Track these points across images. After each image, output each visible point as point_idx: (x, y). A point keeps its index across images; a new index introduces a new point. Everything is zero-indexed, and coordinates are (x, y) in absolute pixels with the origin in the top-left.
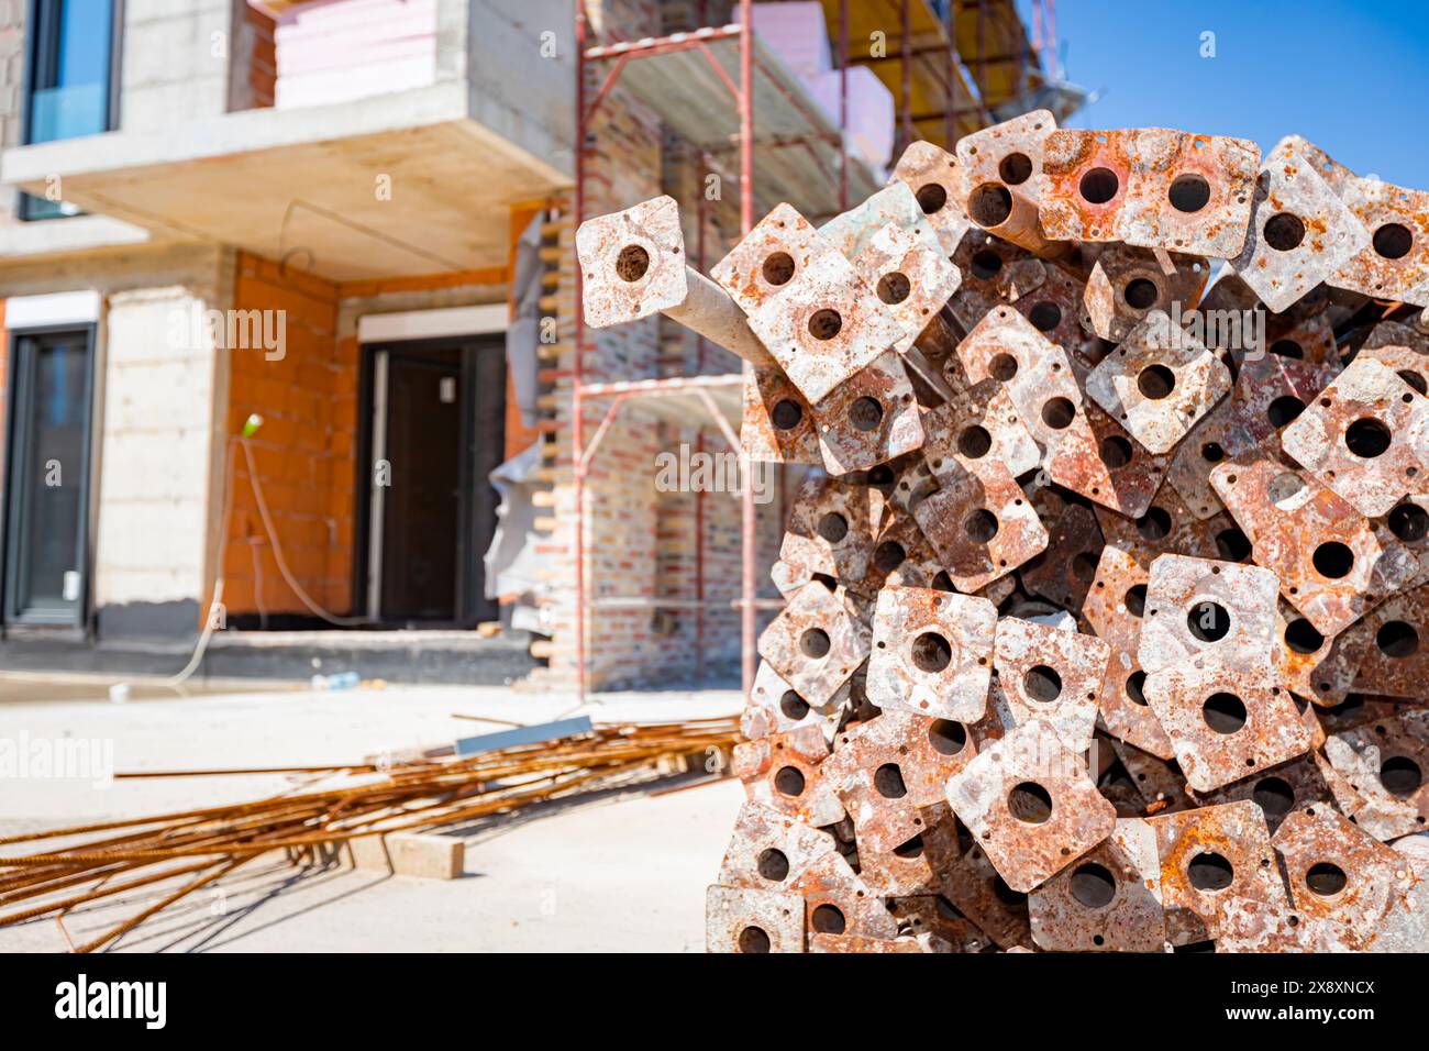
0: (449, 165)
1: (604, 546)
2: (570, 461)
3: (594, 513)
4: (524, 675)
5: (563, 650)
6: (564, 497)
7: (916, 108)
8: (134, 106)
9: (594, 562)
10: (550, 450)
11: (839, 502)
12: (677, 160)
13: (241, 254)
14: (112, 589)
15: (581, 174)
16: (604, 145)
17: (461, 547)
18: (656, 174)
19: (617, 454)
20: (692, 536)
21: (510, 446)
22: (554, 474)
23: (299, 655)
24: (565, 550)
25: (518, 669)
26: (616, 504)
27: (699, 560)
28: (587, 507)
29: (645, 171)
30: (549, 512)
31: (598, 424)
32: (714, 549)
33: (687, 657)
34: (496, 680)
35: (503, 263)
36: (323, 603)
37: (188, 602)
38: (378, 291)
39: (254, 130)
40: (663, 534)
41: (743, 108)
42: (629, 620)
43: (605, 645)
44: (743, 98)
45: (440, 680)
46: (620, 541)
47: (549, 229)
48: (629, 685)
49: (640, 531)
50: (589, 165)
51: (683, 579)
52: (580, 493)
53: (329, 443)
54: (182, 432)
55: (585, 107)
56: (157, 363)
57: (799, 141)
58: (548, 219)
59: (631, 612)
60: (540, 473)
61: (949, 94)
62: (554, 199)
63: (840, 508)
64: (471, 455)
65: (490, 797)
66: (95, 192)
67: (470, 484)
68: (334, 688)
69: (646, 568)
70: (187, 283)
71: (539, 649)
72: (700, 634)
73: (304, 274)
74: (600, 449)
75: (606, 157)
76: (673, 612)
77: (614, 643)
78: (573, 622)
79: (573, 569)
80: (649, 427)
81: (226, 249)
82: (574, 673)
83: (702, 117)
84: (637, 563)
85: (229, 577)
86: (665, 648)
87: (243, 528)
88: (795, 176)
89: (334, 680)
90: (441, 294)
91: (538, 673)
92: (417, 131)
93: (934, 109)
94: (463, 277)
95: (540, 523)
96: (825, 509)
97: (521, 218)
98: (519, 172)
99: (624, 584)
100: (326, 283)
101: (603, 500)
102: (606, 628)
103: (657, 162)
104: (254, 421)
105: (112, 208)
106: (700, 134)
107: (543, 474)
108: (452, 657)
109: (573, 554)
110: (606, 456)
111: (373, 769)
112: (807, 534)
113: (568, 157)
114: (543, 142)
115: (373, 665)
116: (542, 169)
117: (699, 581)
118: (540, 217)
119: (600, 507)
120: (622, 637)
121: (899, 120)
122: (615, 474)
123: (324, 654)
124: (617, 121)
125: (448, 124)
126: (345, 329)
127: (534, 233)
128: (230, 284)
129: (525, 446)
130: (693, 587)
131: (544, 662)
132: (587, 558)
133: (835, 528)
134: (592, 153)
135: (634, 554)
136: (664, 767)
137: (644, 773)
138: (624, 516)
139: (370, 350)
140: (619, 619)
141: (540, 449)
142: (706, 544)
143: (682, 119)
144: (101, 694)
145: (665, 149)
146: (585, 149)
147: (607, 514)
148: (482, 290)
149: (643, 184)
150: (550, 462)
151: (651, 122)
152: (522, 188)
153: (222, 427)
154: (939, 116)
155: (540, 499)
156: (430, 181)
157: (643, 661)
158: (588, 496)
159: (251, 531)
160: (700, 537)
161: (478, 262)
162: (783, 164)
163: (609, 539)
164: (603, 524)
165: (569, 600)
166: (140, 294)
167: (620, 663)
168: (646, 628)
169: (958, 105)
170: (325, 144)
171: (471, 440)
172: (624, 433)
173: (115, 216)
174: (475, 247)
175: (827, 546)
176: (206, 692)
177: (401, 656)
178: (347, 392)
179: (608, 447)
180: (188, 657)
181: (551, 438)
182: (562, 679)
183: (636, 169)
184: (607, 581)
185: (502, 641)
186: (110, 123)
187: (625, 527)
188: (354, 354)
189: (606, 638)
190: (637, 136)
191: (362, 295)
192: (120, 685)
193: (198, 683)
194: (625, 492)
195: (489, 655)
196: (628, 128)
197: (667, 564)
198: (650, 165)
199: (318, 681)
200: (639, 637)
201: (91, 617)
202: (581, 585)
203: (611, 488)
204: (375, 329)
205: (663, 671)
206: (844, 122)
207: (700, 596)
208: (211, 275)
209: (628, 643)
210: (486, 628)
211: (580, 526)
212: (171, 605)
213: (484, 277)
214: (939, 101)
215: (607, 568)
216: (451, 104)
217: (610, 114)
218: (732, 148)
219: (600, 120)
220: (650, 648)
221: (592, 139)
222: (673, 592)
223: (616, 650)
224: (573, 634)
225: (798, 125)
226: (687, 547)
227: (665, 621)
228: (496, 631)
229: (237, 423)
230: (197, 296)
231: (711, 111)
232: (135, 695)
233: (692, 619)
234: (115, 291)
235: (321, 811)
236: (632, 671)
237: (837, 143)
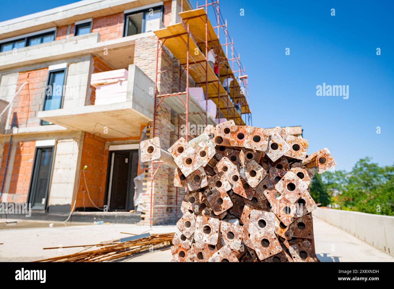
0: (128, 117)
1: (157, 194)
2: (150, 176)
3: (155, 187)
4: (139, 222)
5: (147, 216)
6: (149, 184)
7: (221, 107)
8: (66, 103)
9: (154, 197)
10: (146, 174)
11: (193, 195)
12: (174, 116)
13: (86, 133)
14: (52, 202)
15: (155, 119)
16: (159, 113)
17: (127, 193)
18: (170, 119)
19: (160, 175)
20: (175, 191)
21: (138, 173)
22: (147, 179)
23: (91, 217)
24: (149, 195)
25: (138, 220)
26: (160, 185)
27: (177, 197)
28: (153, 186)
29: (168, 118)
30: (146, 187)
31: (157, 168)
32: (180, 194)
33: (174, 217)
34: (133, 223)
35: (139, 135)
36: (98, 205)
37: (68, 205)
38: (113, 140)
39: (90, 109)
40: (169, 191)
41: (187, 107)
42: (162, 209)
43: (156, 215)
44: (187, 105)
45: (121, 222)
46: (160, 193)
47: (148, 129)
48: (161, 224)
49: (164, 191)
50: (156, 117)
51: (173, 201)
52: (152, 183)
53: (101, 171)
54: (70, 169)
55: (156, 106)
56: (66, 154)
57: (198, 113)
58: (148, 127)
59: (162, 208)
60: (144, 178)
61: (228, 104)
62: (149, 124)
63: (193, 196)
64: (130, 174)
65: (126, 252)
66: (57, 120)
67: (130, 180)
68: (98, 224)
69: (165, 198)
70: (74, 138)
71: (142, 216)
72: (176, 212)
73: (98, 137)
74: (157, 174)
75: (160, 116)
76: (171, 208)
77: (158, 214)
78: (149, 210)
79: (150, 199)
80: (167, 169)
81: (83, 132)
82: (149, 221)
83: (179, 109)
84: (164, 197)
85: (77, 199)
86: (169, 215)
87: (82, 189)
88: (198, 120)
89: (98, 222)
90: (126, 141)
91: (142, 221)
92: (122, 110)
93: (225, 107)
94: (131, 138)
95: (144, 189)
96: (191, 196)
97: (143, 127)
98: (142, 118)
99: (161, 202)
100: (103, 139)
101: (157, 184)
102: (157, 212)
103: (170, 117)
104: (86, 167)
105: (60, 123)
106: (179, 112)
107: (145, 179)
108: (124, 217)
109: (150, 196)
110: (158, 175)
111: (102, 245)
112: (187, 201)
113: (152, 116)
114: (147, 113)
115: (107, 219)
116: (147, 118)
117: (177, 201)
118: (146, 127)
119: (156, 186)
120: (160, 213)
121: (217, 109)
122: (159, 179)
123: (97, 216)
124: (162, 109)
125: (129, 109)
126: (106, 148)
127: (145, 130)
128: (83, 139)
129: (142, 173)
130: (175, 202)
131: (143, 219)
132: (153, 196)
133: (192, 200)
134: (157, 115)
135: (163, 195)
136: (165, 244)
137: (161, 245)
138: (161, 187)
139: (111, 152)
140: (159, 209)
141: (144, 174)
142: (178, 193)
143: (175, 109)
144: (47, 226)
145: (172, 114)
146: (156, 114)
147: (158, 187)
148: (134, 141)
149: (167, 121)
150: (146, 176)
151: (169, 109)
152: (143, 121)
153: (78, 168)
154: (226, 108)
155: (144, 184)
156: (125, 120)
157: (164, 218)
158: (154, 183)
159: (83, 190)
160: (177, 192)
161: (134, 135)
162: (195, 117)
163: (158, 192)
164: (157, 189)
165: (149, 205)
166: (64, 140)
167: (159, 219)
168: (165, 211)
169: (229, 106)
170: (104, 112)
171: (131, 171)
172: (162, 170)
173: (60, 125)
174: (133, 132)
175: (191, 204)
176: (71, 225)
177: (113, 217)
178: (106, 161)
179: (159, 173)
180: (67, 217)
181: (147, 171)
182: (147, 222)
183: (166, 118)
184: (157, 201)
185: (135, 214)
186: (61, 107)
187: (161, 190)
188: (108, 153)
189: (157, 213)
190: (166, 112)
191: (110, 141)
192: (52, 223)
193: (69, 223)
194: (161, 183)
195: (132, 217)
196: (165, 110)
197: (170, 197)
198: (169, 117)
199: (95, 222)
200: (163, 213)
201: (47, 208)
202: (151, 202)
203: (158, 182)
204: (112, 148)
205: (168, 220)
206: (207, 110)
207: (177, 205)
208: (79, 137)
209: (162, 214)
210: (131, 211)
211: (152, 190)
212: (64, 205)
213: (135, 138)
214: (226, 106)
215: (157, 198)
216: (129, 105)
217: (161, 108)
218: (185, 114)
219: (159, 109)
220: (166, 216)
221: (157, 112)
222: (171, 203)
223: (158, 216)
224: (149, 213)
225: (198, 110)
226: (174, 194)
227: (169, 210)
228: (134, 212)
229: (82, 167)
230: (76, 141)
231: (181, 107)
232: (55, 226)
233: (175, 209)
234: (59, 140)
235: (88, 256)
236: (162, 221)
237: (206, 114)
